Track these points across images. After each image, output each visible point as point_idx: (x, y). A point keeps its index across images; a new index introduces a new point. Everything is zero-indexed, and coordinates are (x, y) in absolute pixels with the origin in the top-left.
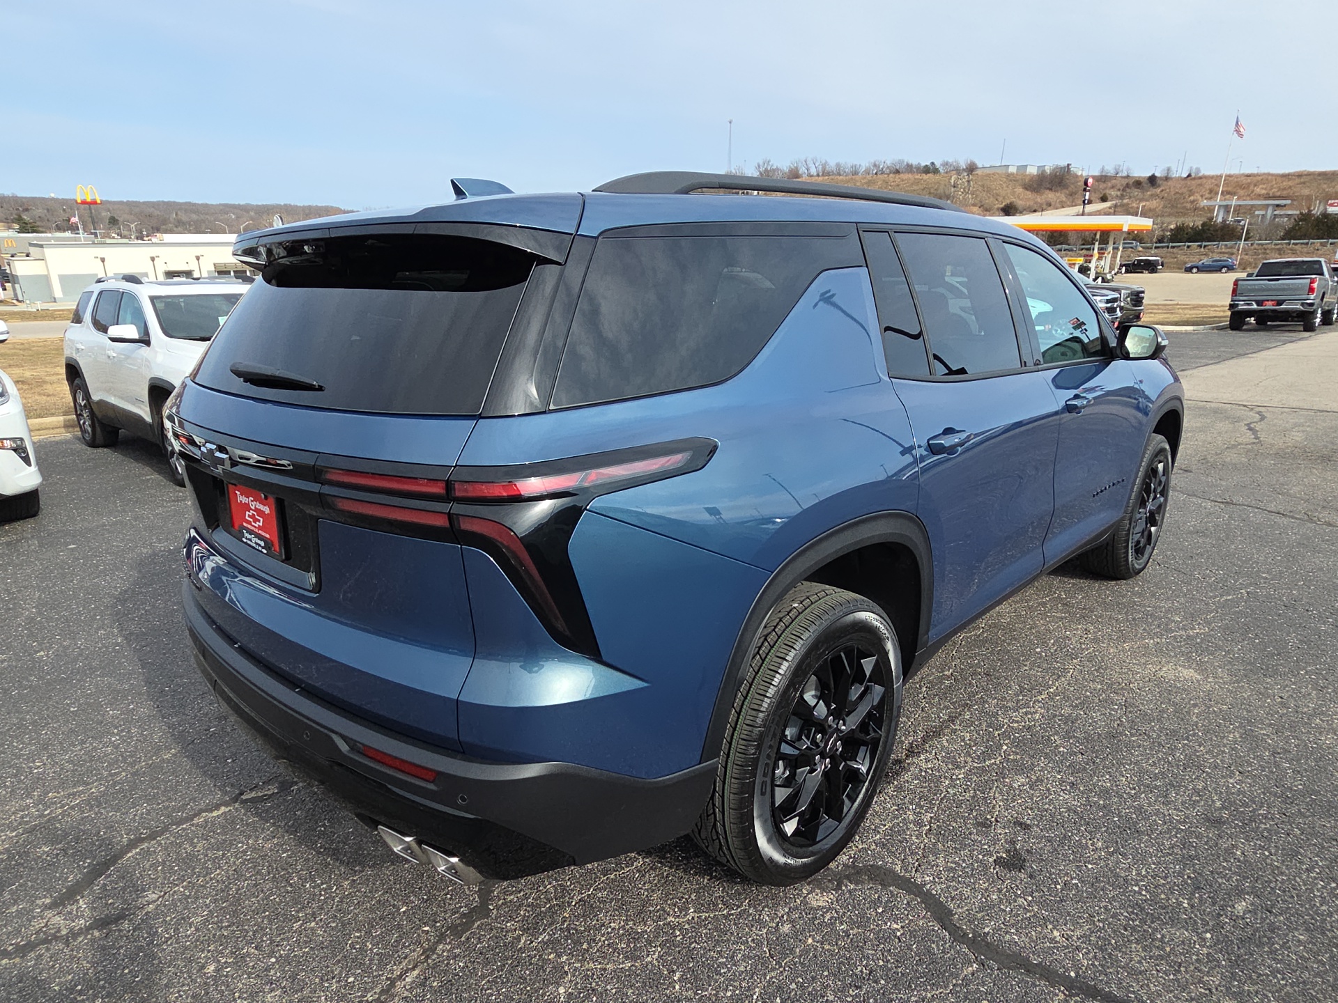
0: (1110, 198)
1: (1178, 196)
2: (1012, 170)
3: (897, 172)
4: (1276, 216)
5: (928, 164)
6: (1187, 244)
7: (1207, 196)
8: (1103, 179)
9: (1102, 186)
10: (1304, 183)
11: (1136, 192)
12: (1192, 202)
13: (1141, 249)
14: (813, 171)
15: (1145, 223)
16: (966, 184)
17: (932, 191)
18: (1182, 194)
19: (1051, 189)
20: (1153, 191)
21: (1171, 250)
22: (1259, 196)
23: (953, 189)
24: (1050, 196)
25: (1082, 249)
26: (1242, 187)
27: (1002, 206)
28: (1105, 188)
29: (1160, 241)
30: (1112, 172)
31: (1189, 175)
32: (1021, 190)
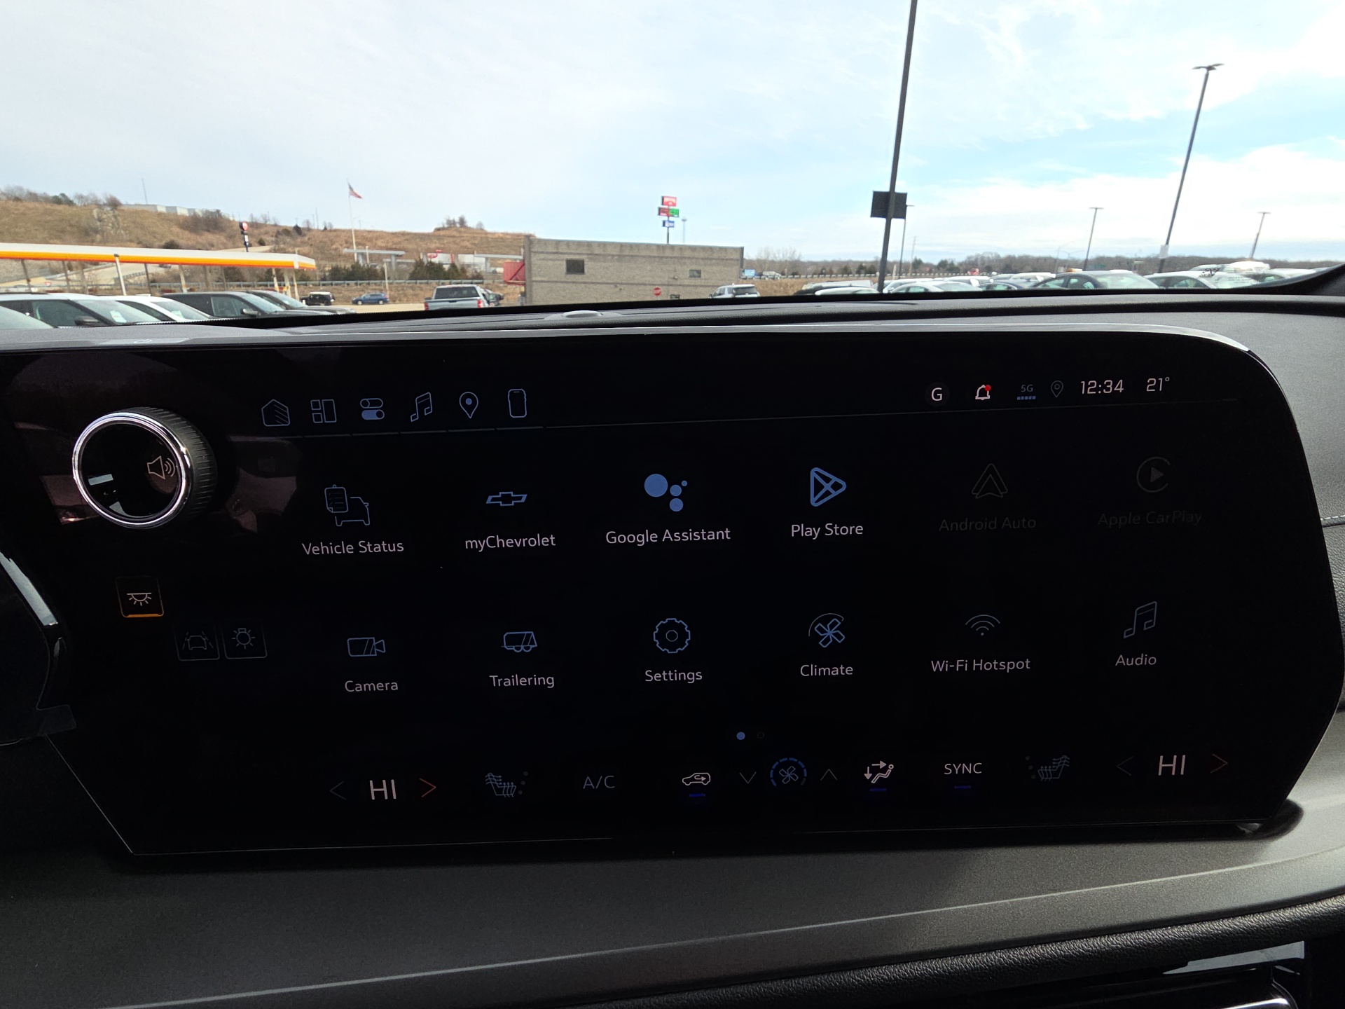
0: (266, 243)
1: (322, 244)
2: (161, 209)
3: (17, 199)
4: (399, 263)
5: (57, 194)
6: (347, 282)
7: (345, 245)
8: (254, 225)
9: (256, 232)
10: (407, 240)
11: (288, 239)
12: (336, 249)
13: (311, 286)
15: (310, 263)
16: (113, 219)
17: (73, 222)
18: (325, 243)
19: (209, 231)
20: (299, 239)
21: (336, 287)
22: (381, 248)
23: (98, 223)
24: (210, 237)
26: (370, 240)
27: (164, 242)
28: (259, 234)
29: (324, 279)
30: (261, 221)
31: (325, 229)
32: (178, 229)
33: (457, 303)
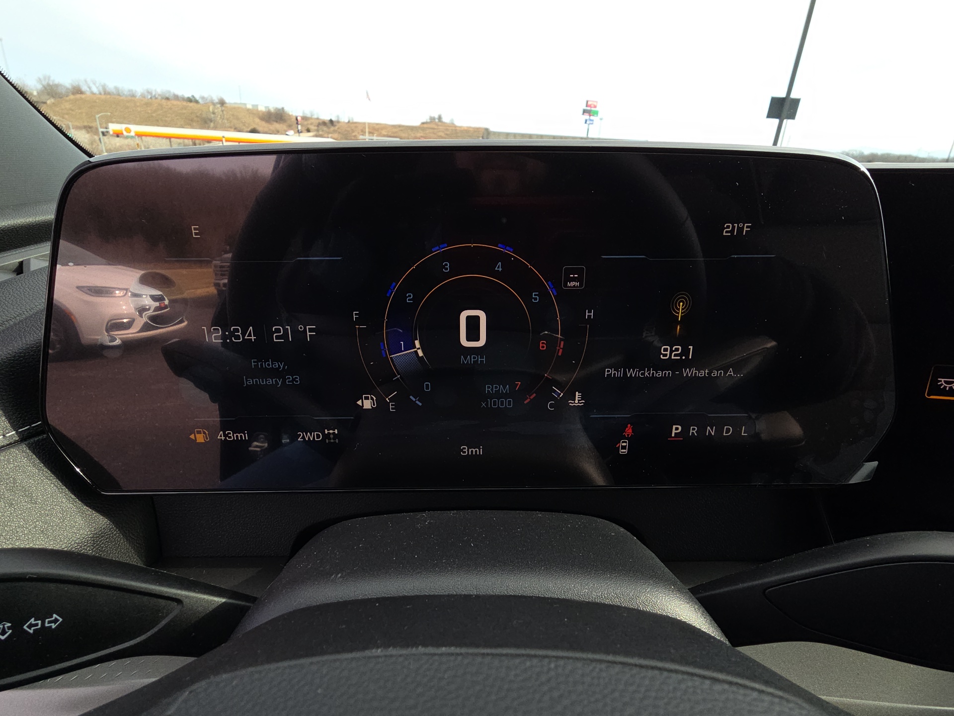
0: (311, 130)
1: (345, 130)
2: (249, 106)
3: (167, 99)
5: (190, 96)
7: (361, 133)
8: (305, 118)
9: (305, 123)
10: (401, 130)
11: (325, 128)
12: (355, 136)
14: (95, 90)
16: (221, 113)
17: (198, 114)
18: (348, 131)
19: (277, 122)
20: (332, 128)
22: (384, 136)
23: (212, 116)
24: (277, 126)
26: (377, 130)
27: (249, 129)
28: (308, 124)
30: (309, 115)
31: (349, 122)
32: (259, 120)
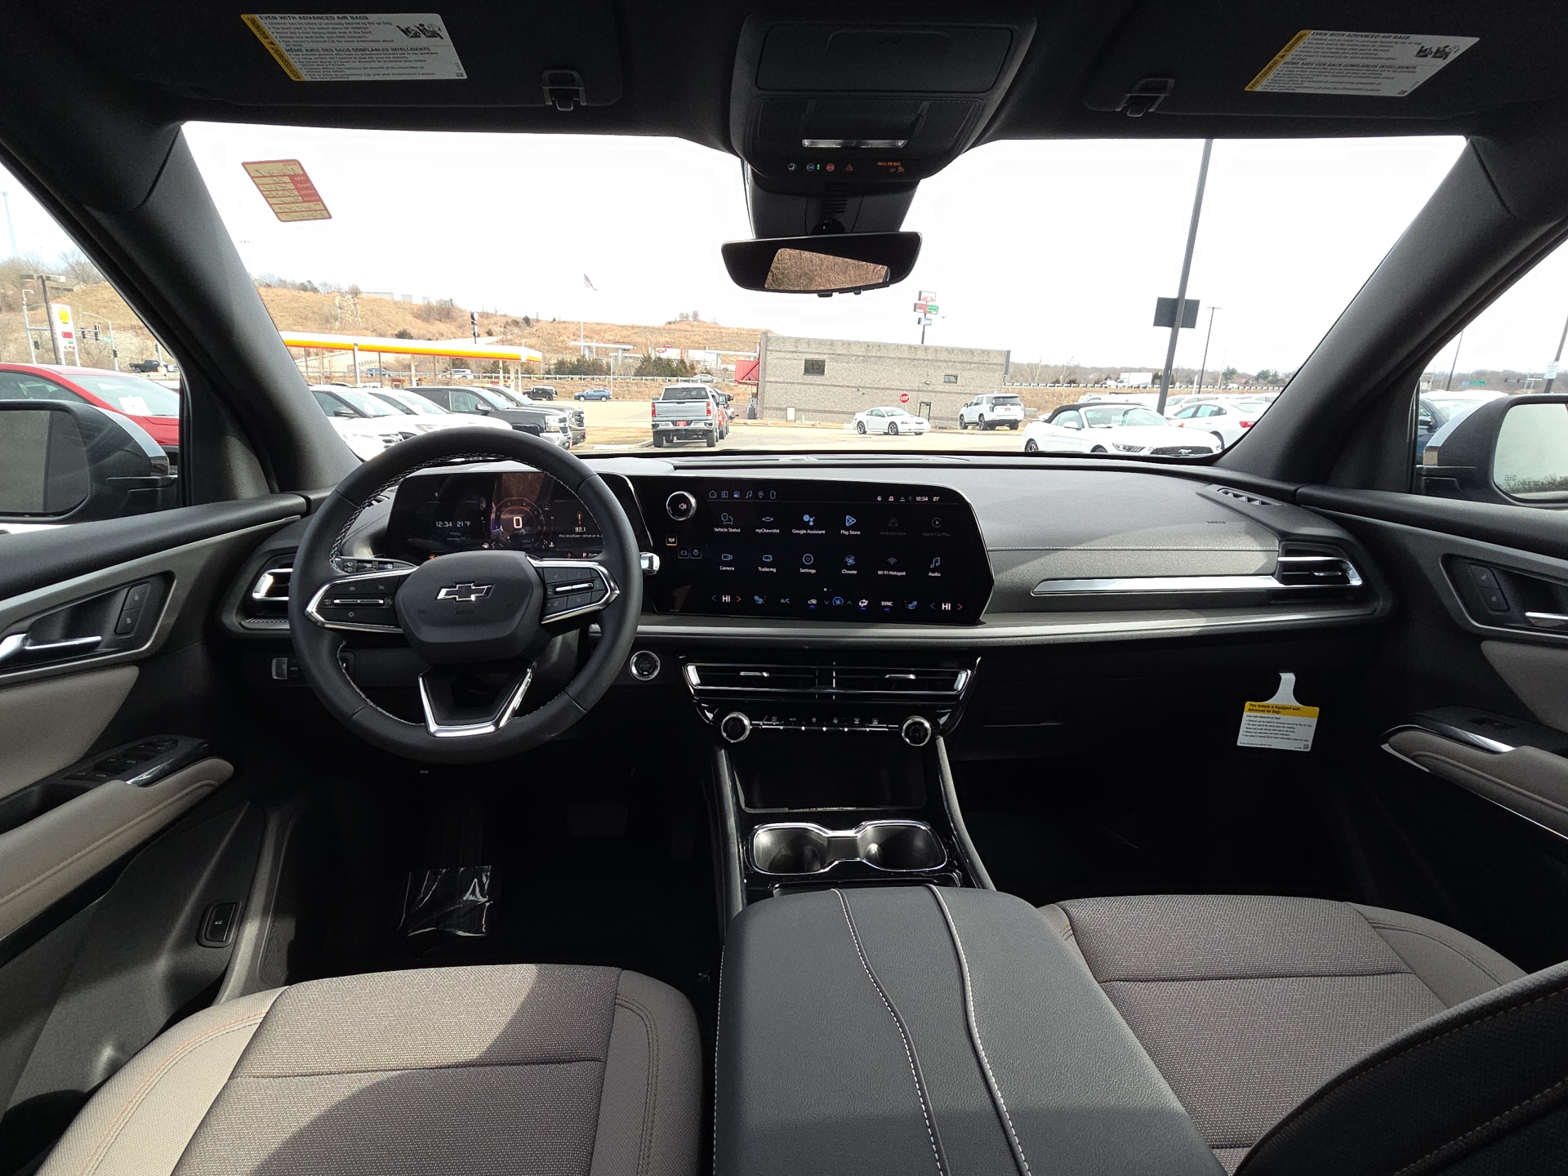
0: (494, 334)
1: (550, 336)
2: (398, 298)
3: (269, 286)
4: (626, 357)
5: (305, 282)
6: (570, 376)
7: (572, 337)
8: (485, 315)
9: (486, 322)
10: (636, 333)
11: (516, 330)
12: (563, 342)
13: (535, 379)
15: (537, 355)
16: (353, 307)
17: (316, 310)
18: (553, 334)
19: (440, 321)
20: (528, 330)
21: (560, 381)
22: (610, 341)
23: (339, 311)
24: (440, 326)
25: (485, 377)
26: (598, 333)
27: (396, 332)
28: (489, 324)
29: (548, 373)
30: (492, 311)
31: (554, 320)
32: (412, 318)
33: (686, 404)
